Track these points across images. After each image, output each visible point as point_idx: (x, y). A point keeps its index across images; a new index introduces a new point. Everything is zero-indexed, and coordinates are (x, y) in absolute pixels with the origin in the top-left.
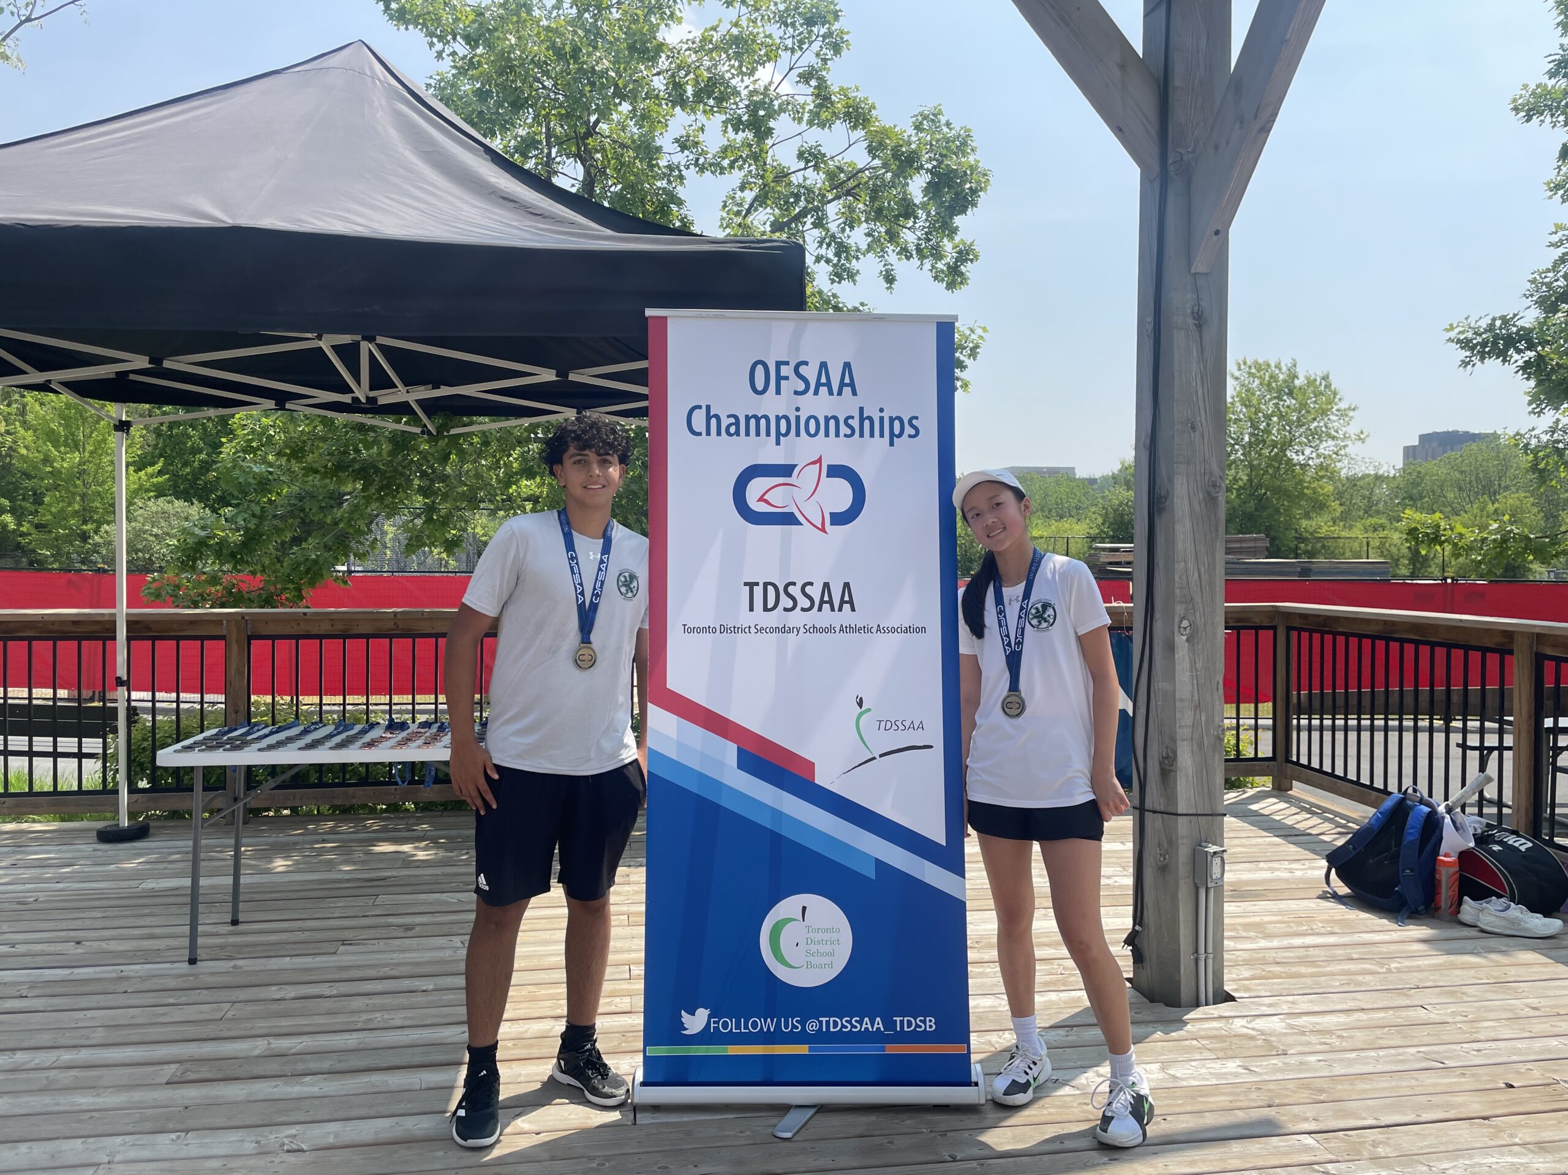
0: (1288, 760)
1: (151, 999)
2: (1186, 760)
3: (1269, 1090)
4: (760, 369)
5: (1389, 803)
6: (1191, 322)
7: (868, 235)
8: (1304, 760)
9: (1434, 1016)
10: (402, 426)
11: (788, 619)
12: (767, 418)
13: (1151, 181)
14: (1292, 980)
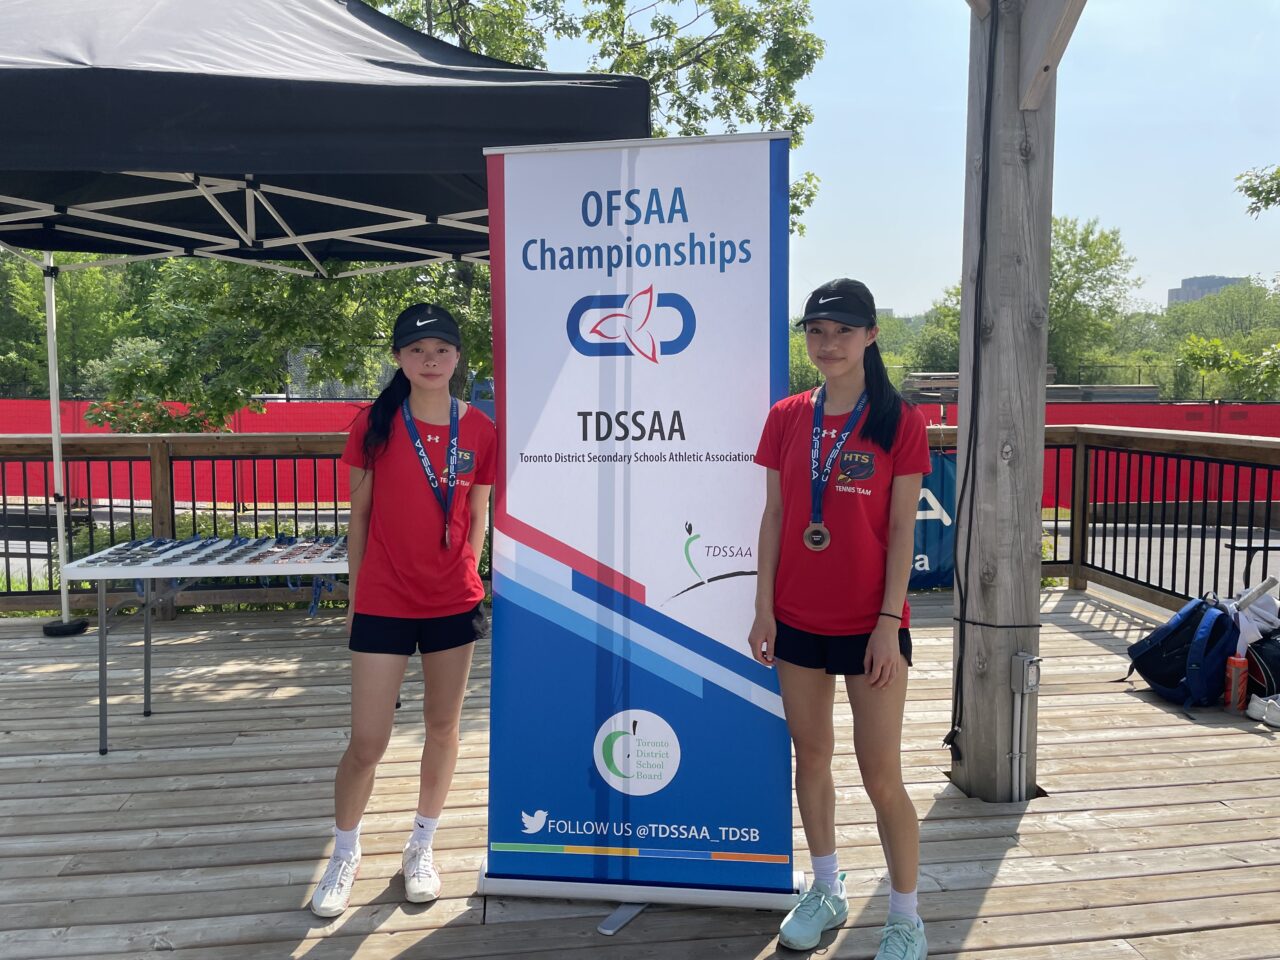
0: (1084, 563)
1: (60, 789)
2: (1006, 576)
3: (1083, 891)
4: (592, 200)
5: (1189, 606)
6: (1019, 157)
7: (716, 98)
8: (1098, 563)
9: (1232, 813)
10: (297, 271)
11: (619, 448)
12: (598, 249)
13: (982, 21)
14: (1099, 775)
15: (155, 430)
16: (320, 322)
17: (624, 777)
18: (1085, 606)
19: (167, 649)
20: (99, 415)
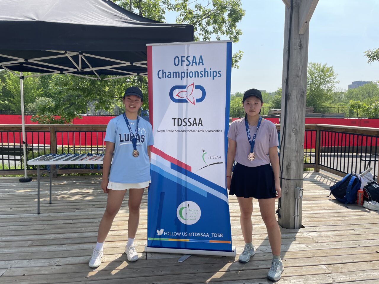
0: (319, 164)
1: (27, 223)
2: (293, 166)
3: (313, 253)
4: (177, 59)
5: (347, 175)
6: (298, 47)
7: (214, 28)
8: (323, 164)
9: (357, 233)
10: (92, 78)
11: (184, 128)
12: (178, 72)
13: (288, 9)
14: (319, 222)
15: (51, 123)
16: (98, 92)
17: (185, 219)
18: (319, 176)
19: (55, 186)
20: (35, 119)
